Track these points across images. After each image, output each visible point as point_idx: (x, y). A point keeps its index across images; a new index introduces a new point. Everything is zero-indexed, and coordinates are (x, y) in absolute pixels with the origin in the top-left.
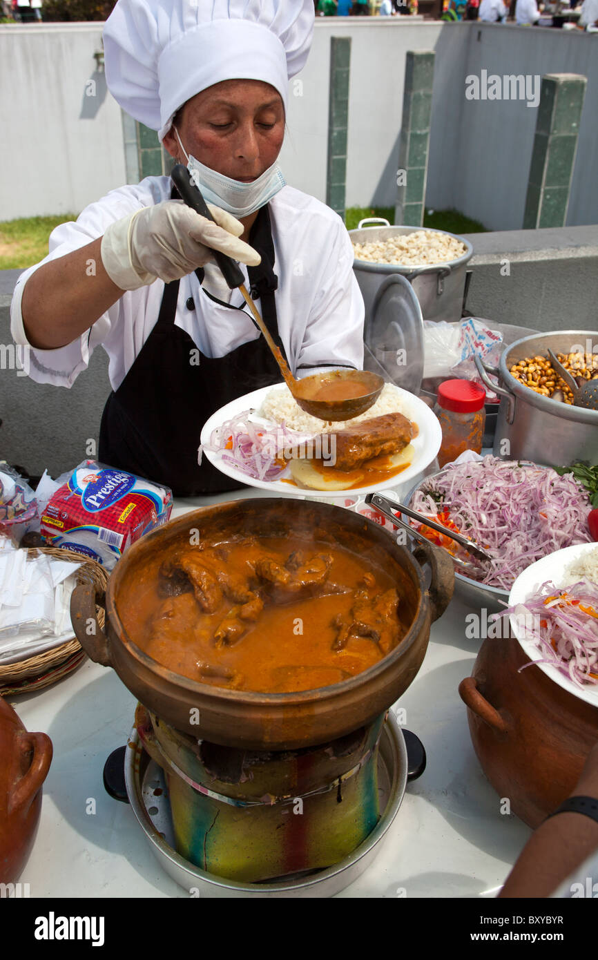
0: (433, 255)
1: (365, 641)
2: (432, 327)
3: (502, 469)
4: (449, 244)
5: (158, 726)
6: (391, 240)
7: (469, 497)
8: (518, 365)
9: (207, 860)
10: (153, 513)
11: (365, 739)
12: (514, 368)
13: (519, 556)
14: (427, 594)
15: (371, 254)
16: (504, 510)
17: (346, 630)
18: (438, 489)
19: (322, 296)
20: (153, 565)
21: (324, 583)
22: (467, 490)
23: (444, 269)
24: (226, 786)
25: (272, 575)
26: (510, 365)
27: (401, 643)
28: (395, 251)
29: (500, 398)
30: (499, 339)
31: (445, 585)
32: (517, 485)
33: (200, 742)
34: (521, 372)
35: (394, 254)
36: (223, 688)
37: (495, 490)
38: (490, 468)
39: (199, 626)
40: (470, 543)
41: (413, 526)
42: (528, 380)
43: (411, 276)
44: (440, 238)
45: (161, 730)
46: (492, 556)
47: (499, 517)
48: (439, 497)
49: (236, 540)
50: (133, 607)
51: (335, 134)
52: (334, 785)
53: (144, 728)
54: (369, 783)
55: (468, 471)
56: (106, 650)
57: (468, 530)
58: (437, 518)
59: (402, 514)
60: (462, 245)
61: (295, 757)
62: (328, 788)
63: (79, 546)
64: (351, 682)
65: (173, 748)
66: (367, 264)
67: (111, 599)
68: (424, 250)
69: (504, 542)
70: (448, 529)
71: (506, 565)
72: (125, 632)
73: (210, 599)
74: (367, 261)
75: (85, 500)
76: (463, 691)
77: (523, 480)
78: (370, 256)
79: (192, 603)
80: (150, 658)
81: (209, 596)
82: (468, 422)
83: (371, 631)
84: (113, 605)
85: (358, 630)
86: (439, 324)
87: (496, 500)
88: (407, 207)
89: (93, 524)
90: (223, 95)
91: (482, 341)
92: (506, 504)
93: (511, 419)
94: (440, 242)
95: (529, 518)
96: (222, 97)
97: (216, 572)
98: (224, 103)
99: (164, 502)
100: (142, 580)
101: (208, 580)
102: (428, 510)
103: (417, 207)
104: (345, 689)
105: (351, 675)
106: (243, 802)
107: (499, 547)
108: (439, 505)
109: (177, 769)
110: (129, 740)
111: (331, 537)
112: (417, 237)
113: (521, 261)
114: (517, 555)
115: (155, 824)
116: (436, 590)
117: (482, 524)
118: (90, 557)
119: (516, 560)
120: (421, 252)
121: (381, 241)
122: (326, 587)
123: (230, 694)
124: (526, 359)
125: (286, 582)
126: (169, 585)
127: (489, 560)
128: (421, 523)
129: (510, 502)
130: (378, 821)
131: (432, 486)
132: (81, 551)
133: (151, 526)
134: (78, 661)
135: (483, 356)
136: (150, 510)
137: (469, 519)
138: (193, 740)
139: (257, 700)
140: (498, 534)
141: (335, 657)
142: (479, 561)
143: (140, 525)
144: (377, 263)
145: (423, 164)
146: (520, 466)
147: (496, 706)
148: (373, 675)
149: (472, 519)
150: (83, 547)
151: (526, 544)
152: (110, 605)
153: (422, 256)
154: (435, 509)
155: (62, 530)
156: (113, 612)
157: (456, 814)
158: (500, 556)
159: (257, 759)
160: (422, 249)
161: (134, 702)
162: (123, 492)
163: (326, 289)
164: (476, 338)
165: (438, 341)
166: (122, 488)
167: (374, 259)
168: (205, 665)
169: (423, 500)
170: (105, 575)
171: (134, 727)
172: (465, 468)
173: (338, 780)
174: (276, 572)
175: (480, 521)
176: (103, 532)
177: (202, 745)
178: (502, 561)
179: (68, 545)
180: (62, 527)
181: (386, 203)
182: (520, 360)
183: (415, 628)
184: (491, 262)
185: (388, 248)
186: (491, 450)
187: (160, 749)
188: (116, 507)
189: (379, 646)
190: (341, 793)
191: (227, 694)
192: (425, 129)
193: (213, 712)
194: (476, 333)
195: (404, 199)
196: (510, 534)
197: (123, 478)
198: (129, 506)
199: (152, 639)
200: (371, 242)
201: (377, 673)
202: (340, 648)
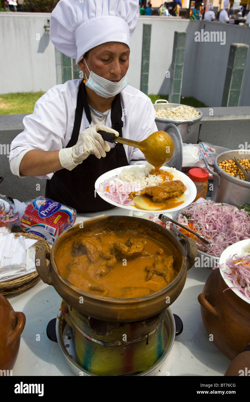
0: (186, 116)
1: (159, 277)
2: (186, 146)
3: (215, 206)
4: (193, 111)
5: (71, 310)
6: (169, 109)
7: (201, 217)
8: (222, 163)
9: (91, 368)
10: (69, 220)
11: (159, 318)
12: (220, 164)
13: (222, 243)
14: (186, 258)
15: (160, 114)
16: (216, 223)
17: (152, 272)
18: (188, 214)
19: (142, 131)
20: (70, 242)
21: (143, 252)
22: (200, 215)
23: (191, 122)
24: (100, 337)
25: (121, 248)
26: (218, 163)
27: (175, 279)
28: (170, 114)
29: (214, 177)
30: (214, 152)
31: (193, 255)
32: (221, 213)
33: (89, 318)
34: (223, 166)
35: (170, 115)
36: (101, 296)
37: (212, 215)
38: (210, 206)
39: (89, 269)
40: (202, 237)
41: (178, 229)
42: (226, 169)
43: (177, 124)
44: (189, 109)
45: (72, 312)
46: (210, 242)
47: (213, 226)
48: (189, 217)
49: (105, 233)
50: (61, 260)
51: (144, 64)
52: (145, 337)
53: (65, 311)
54: (160, 337)
55: (201, 207)
56: (50, 278)
57: (201, 231)
58: (188, 226)
59: (173, 223)
60: (198, 112)
61: (130, 325)
62: (143, 339)
63: (37, 232)
64: (154, 295)
65: (78, 320)
66: (159, 119)
67: (53, 257)
68: (183, 114)
69: (215, 237)
70: (193, 230)
71: (217, 246)
72: (58, 271)
73: (94, 257)
74: (159, 117)
75: (40, 213)
76: (200, 299)
77: (224, 211)
78: (160, 115)
79: (86, 259)
80: (69, 282)
81: (94, 256)
82: (201, 186)
83: (162, 273)
84: (53, 259)
85: (157, 272)
86: (189, 145)
87: (212, 219)
88: (174, 95)
89: (43, 223)
90: (108, 48)
91: (207, 152)
92: (216, 221)
93: (219, 186)
94: (189, 111)
95: (226, 227)
96: (107, 49)
97: (97, 246)
98: (108, 51)
99: (73, 215)
100: (65, 249)
101: (94, 250)
102: (184, 222)
103: (178, 95)
104: (152, 298)
105: (154, 292)
106: (107, 344)
107: (213, 239)
108: (189, 220)
109: (79, 329)
110: (58, 316)
111: (145, 233)
112: (179, 108)
113: (222, 120)
114: (221, 242)
115: (68, 351)
116: (190, 257)
117: (207, 229)
118: (41, 237)
119: (221, 244)
120: (181, 115)
121: (164, 109)
122: (143, 254)
123: (104, 298)
124: (225, 161)
125: (126, 251)
126: (77, 251)
127: (210, 244)
128: (181, 228)
129: (218, 220)
130: (163, 352)
131: (186, 212)
132: (38, 235)
133: (67, 225)
134: (36, 281)
135: (207, 159)
136: (67, 218)
137: (201, 227)
138: (87, 317)
139: (115, 301)
140: (213, 233)
141: (147, 283)
142: (205, 244)
143: (63, 225)
144: (163, 118)
145: (181, 78)
146: (223, 205)
147: (213, 305)
148: (164, 292)
149: (202, 227)
150: (39, 233)
151: (225, 238)
152: (52, 259)
153: (182, 116)
154: (187, 222)
155: (30, 225)
156: (53, 262)
157: (195, 350)
158: (214, 242)
159: (114, 326)
160: (182, 113)
161: (60, 300)
162: (56, 210)
163: (144, 128)
164: (204, 151)
165: (188, 152)
166: (56, 208)
167: (162, 116)
168: (92, 285)
169: (182, 218)
170: (48, 245)
171: (60, 310)
172: (200, 205)
173: (147, 335)
174: (122, 247)
175: (206, 228)
176: (47, 227)
177: (90, 320)
178: (215, 244)
179: (32, 232)
180: (30, 224)
181: (165, 93)
182: (223, 161)
183: (181, 272)
184: (210, 120)
185: (167, 112)
186: (210, 198)
187: (72, 320)
188: (53, 217)
189: (165, 279)
190: (148, 340)
191: (102, 298)
192: (182, 63)
193: (96, 306)
194: (205, 149)
195: (172, 92)
196: (218, 233)
197: (56, 204)
198: (59, 216)
199: (69, 274)
200: (160, 109)
201: (166, 291)
202: (149, 280)
